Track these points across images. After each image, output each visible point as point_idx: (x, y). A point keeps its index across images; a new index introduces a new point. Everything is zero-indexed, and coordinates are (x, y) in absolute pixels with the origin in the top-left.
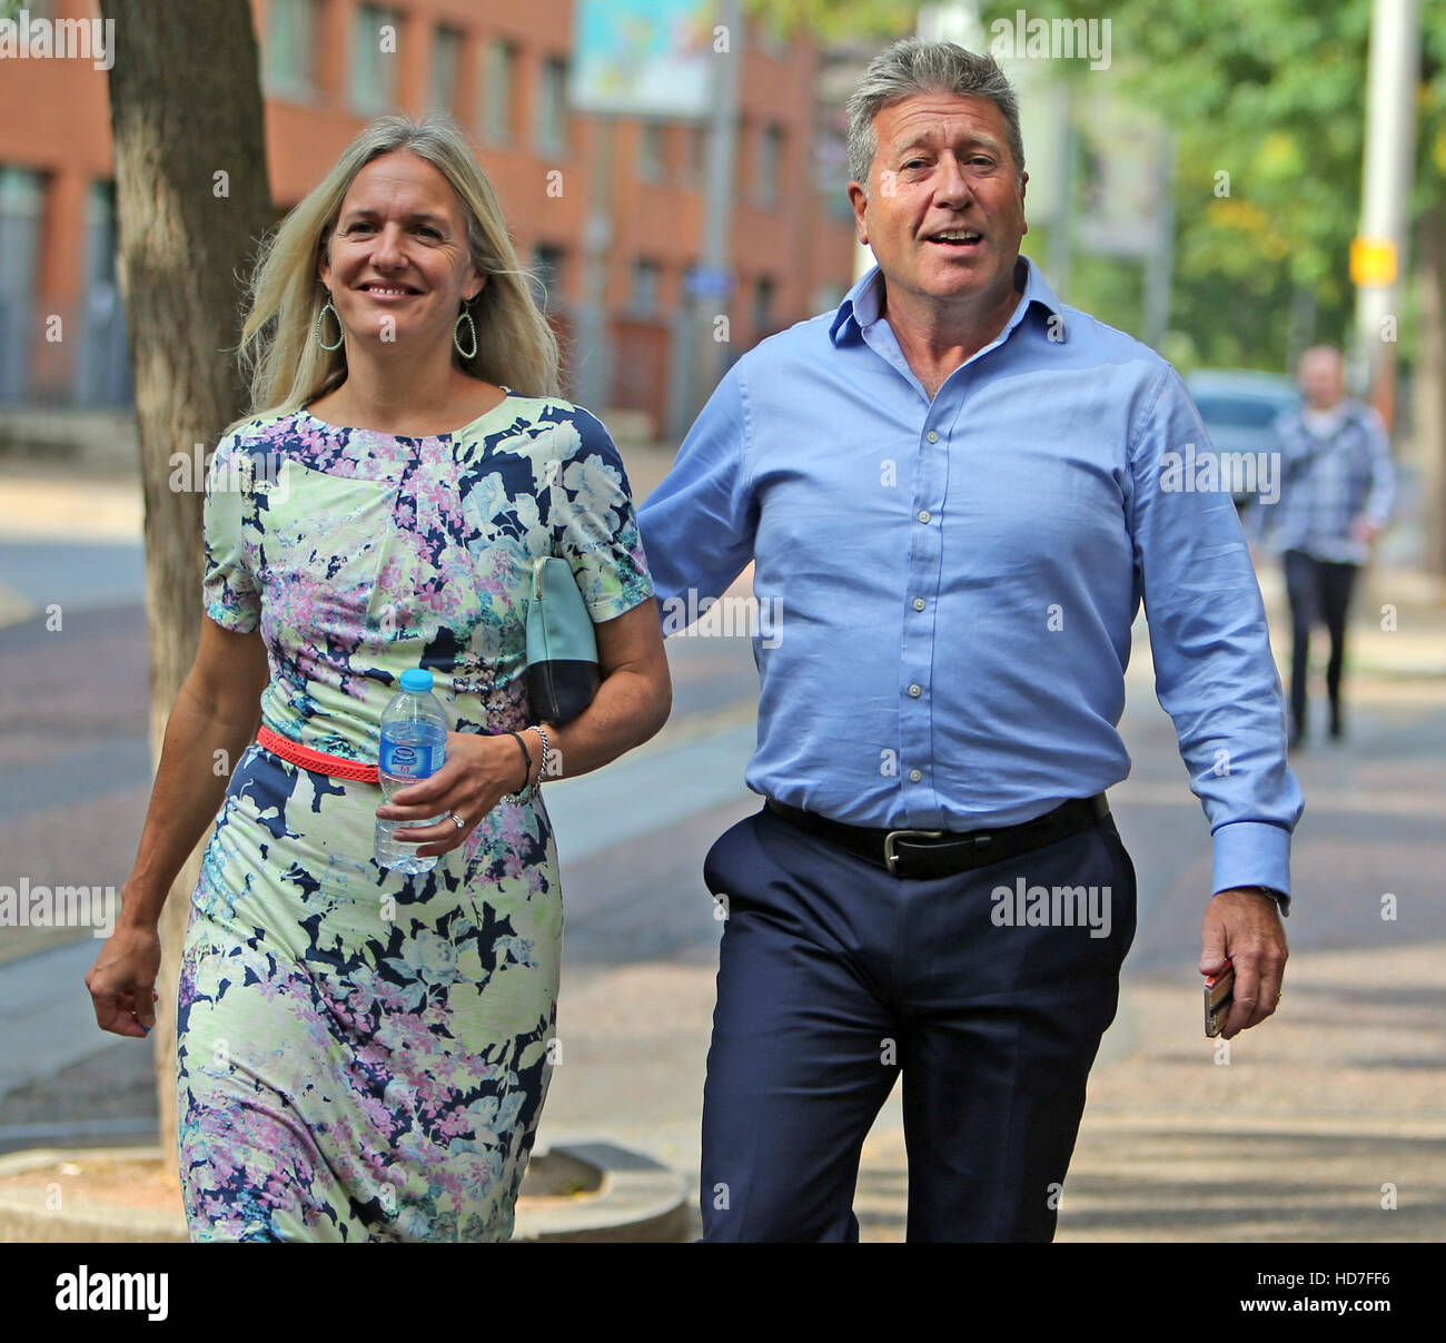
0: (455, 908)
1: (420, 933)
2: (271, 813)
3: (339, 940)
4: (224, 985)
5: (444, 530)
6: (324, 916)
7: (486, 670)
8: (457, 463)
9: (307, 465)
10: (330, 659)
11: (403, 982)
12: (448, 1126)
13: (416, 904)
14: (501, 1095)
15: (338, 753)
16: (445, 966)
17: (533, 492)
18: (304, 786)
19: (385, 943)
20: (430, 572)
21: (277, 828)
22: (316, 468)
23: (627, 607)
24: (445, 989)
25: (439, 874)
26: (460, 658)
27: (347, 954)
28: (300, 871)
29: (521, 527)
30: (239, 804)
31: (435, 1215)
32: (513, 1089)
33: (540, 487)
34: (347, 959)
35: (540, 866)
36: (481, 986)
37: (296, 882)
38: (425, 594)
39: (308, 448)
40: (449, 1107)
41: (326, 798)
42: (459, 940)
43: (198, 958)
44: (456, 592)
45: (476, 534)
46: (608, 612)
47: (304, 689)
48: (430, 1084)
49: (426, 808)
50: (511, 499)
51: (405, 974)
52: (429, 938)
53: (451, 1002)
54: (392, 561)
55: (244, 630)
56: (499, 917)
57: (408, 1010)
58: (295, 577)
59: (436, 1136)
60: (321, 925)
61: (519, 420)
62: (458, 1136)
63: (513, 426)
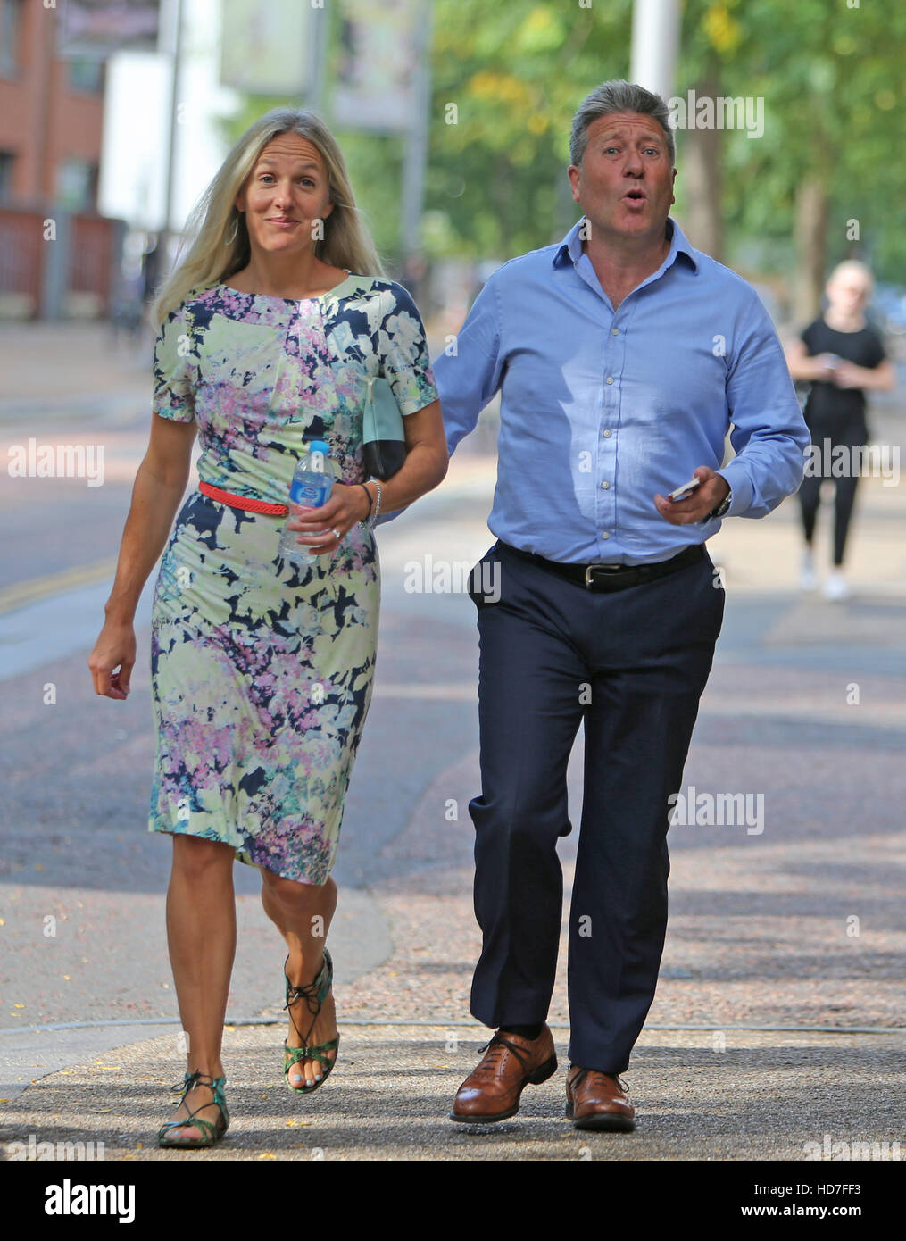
0: (322, 589)
1: (300, 605)
2: (207, 534)
3: (250, 610)
4: (173, 642)
5: (316, 356)
6: (241, 595)
7: (342, 443)
8: (322, 316)
9: (229, 317)
10: (246, 435)
11: (286, 634)
12: (305, 723)
13: (300, 587)
14: (341, 704)
15: (250, 497)
16: (313, 625)
17: (369, 334)
18: (228, 518)
19: (278, 611)
20: (309, 382)
21: (211, 544)
22: (233, 318)
23: (423, 405)
24: (312, 639)
25: (314, 569)
26: (326, 434)
27: (255, 618)
28: (227, 570)
29: (362, 355)
30: (186, 530)
31: (293, 779)
32: (349, 702)
33: (373, 330)
34: (254, 621)
35: (372, 564)
36: (334, 637)
37: (223, 575)
38: (305, 396)
39: (229, 306)
40: (307, 711)
41: (244, 525)
42: (323, 608)
43: (160, 625)
44: (324, 394)
45: (336, 359)
46: (411, 408)
47: (227, 454)
48: (297, 697)
49: (319, 524)
50: (356, 337)
51: (290, 630)
52: (305, 608)
53: (315, 647)
54: (284, 375)
55: (186, 420)
56: (348, 594)
57: (289, 652)
58: (222, 385)
59: (298, 729)
60: (239, 601)
61: (358, 290)
62: (311, 728)
63: (355, 294)
